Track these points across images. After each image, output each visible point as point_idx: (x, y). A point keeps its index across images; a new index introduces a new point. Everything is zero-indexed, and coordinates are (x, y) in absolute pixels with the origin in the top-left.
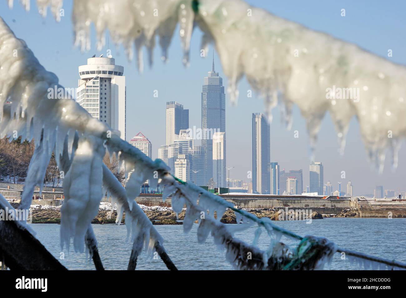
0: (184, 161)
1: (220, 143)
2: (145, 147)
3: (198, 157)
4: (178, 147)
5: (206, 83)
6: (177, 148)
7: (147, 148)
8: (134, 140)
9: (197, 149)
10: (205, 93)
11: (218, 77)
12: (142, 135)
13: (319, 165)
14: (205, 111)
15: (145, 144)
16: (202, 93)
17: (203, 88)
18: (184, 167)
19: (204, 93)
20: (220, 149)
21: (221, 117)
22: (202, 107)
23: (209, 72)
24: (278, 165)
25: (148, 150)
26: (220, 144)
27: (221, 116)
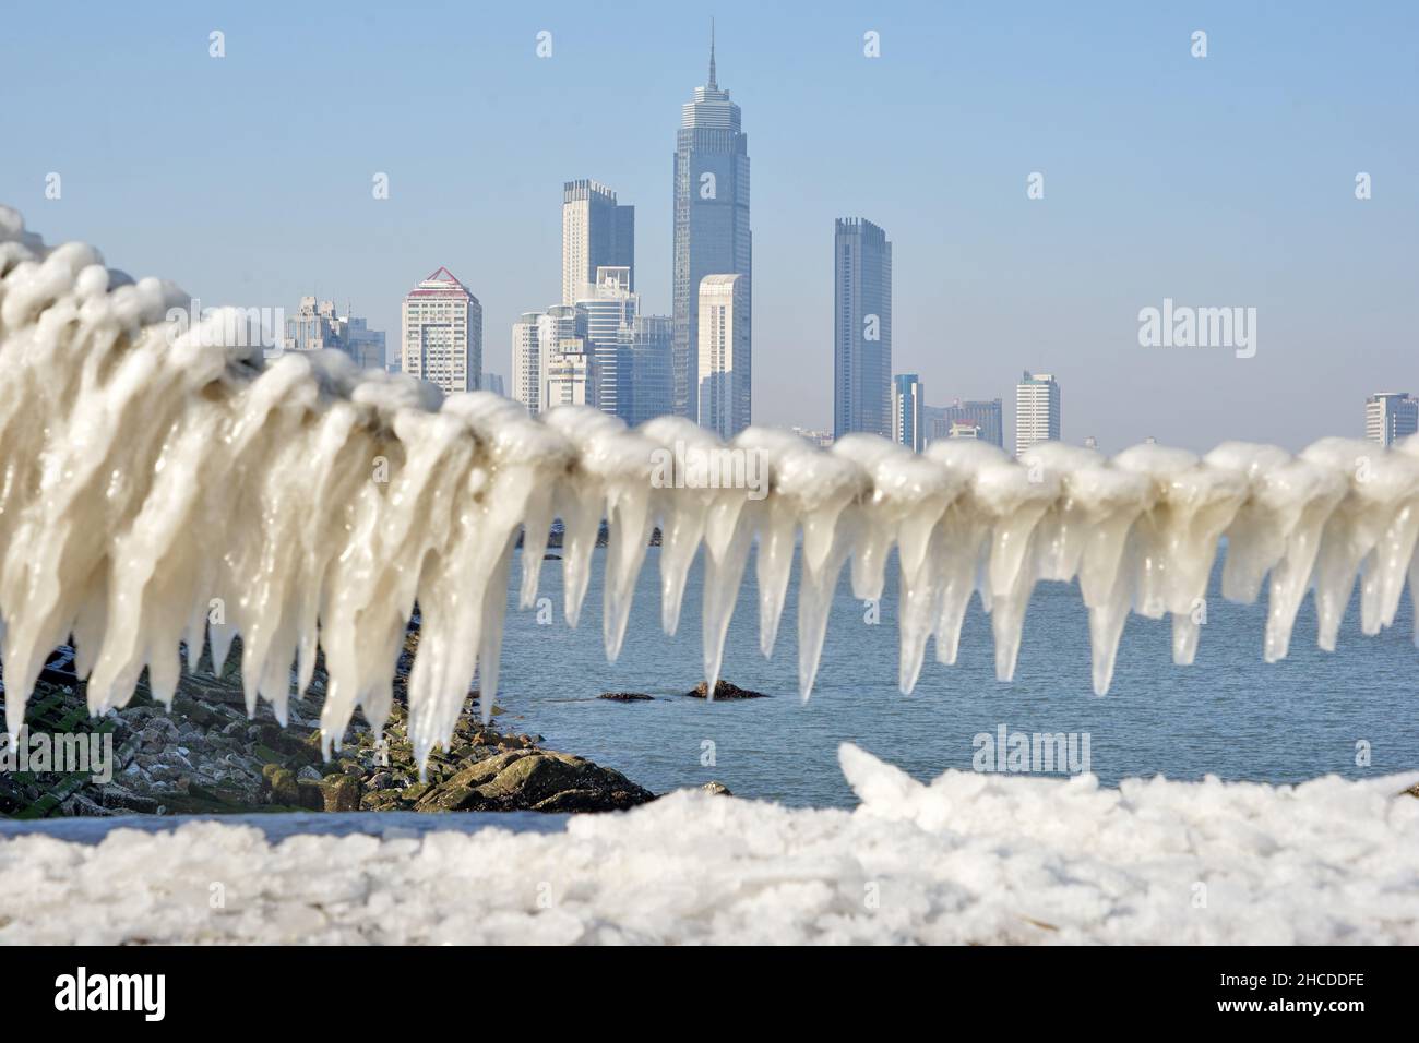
0: (580, 361)
1: (722, 308)
2: (458, 316)
3: (646, 353)
4: (572, 318)
5: (689, 121)
6: (570, 322)
7: (463, 319)
8: (422, 293)
9: (645, 328)
10: (685, 154)
11: (727, 104)
12: (449, 278)
13: (1046, 382)
14: (685, 211)
15: (457, 306)
16: (676, 155)
17: (679, 139)
18: (580, 381)
19: (681, 155)
20: (722, 328)
21: (734, 230)
22: (675, 197)
23: (697, 89)
24: (919, 382)
25: (466, 325)
26: (722, 313)
27: (734, 225)
